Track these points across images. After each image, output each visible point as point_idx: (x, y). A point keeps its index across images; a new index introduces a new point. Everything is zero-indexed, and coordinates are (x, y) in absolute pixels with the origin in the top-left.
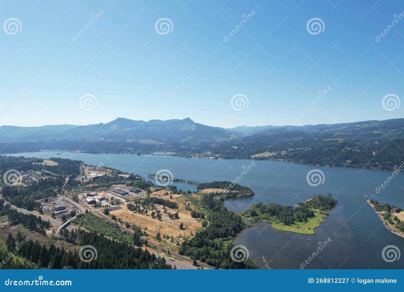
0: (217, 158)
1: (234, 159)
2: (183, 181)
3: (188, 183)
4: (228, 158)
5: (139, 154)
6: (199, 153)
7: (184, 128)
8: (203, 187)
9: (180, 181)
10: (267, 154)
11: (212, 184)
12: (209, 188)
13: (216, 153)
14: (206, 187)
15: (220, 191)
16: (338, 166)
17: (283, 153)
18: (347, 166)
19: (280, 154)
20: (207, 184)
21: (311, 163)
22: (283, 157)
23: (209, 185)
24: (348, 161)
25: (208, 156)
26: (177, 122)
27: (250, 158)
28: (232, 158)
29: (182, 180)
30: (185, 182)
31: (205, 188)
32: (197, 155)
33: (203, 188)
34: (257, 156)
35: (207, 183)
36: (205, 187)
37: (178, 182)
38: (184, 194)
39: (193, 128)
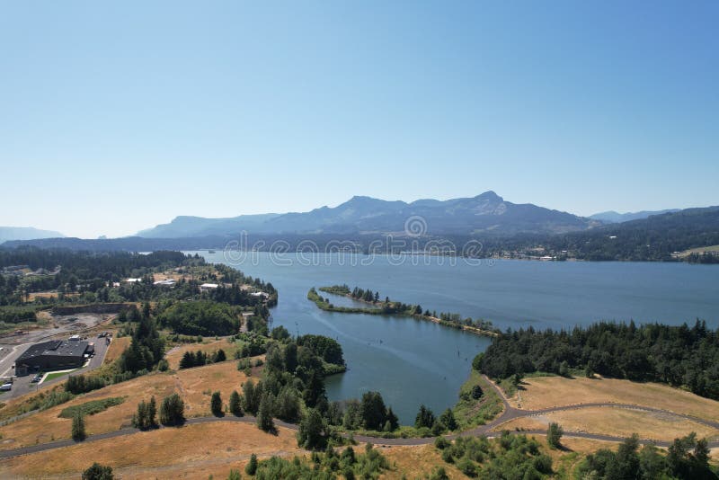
1: (617, 260)
2: (424, 312)
3: (440, 323)
4: (599, 259)
7: (481, 211)
8: (517, 359)
9: (408, 314)
12: (565, 375)
14: (544, 358)
20: (549, 335)
23: (564, 346)
25: (536, 254)
27: (669, 259)
29: (419, 310)
30: (430, 320)
31: (529, 369)
35: (543, 330)
36: (536, 364)
37: (404, 317)
39: (501, 211)
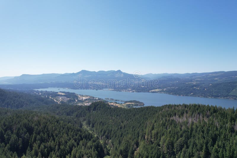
0: (133, 92)
4: (139, 92)
5: (97, 90)
6: (125, 89)
10: (157, 90)
11: (130, 101)
12: (128, 103)
13: (133, 89)
15: (132, 103)
16: (186, 95)
17: (164, 90)
18: (190, 96)
19: (163, 90)
21: (175, 94)
22: (164, 92)
24: (192, 93)
25: (129, 91)
26: (113, 72)
27: (149, 92)
28: (140, 92)
29: (118, 100)
30: (120, 101)
32: (124, 90)
33: (126, 103)
34: (152, 91)
35: (128, 101)
38: (120, 104)
